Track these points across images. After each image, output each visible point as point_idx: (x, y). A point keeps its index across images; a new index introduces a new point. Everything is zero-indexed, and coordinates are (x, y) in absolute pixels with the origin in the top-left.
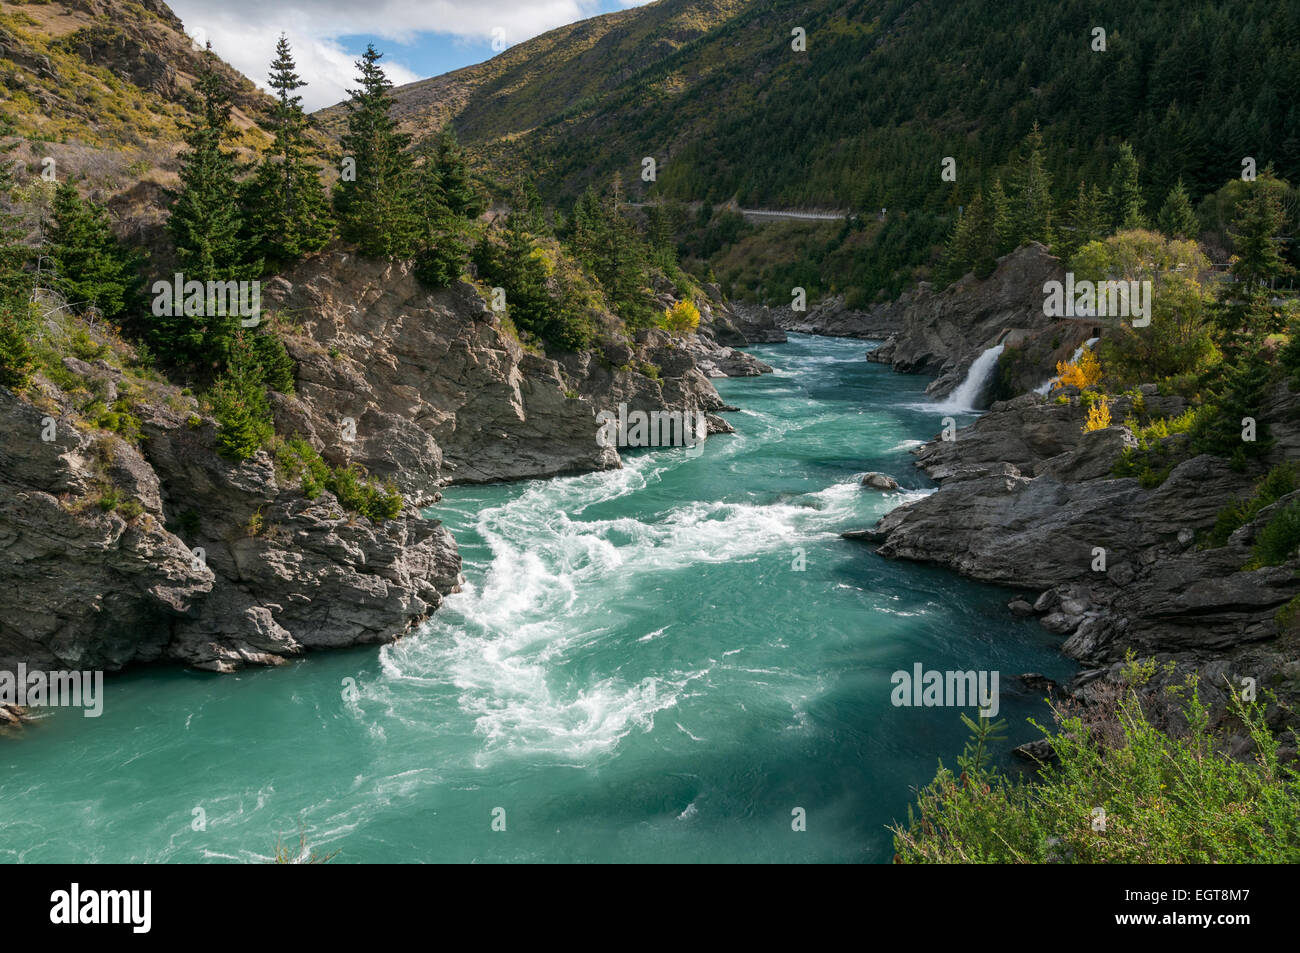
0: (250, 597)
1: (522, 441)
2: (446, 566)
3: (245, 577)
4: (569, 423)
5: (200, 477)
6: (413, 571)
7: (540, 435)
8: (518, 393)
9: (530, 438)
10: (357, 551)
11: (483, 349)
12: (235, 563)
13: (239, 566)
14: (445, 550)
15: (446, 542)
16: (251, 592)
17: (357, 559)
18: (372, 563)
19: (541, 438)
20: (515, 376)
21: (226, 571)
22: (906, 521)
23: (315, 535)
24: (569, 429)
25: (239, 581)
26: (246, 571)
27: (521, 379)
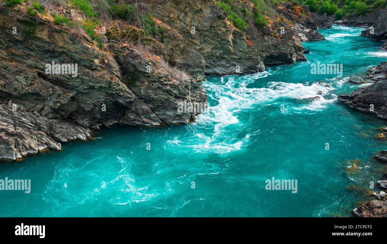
0: (145, 103)
1: (232, 59)
2: (203, 98)
3: (143, 97)
4: (248, 54)
5: (131, 67)
6: (193, 99)
7: (238, 58)
8: (231, 43)
9: (234, 58)
10: (175, 92)
11: (221, 28)
12: (141, 93)
13: (142, 94)
14: (203, 93)
15: (203, 90)
16: (145, 102)
17: (175, 94)
18: (180, 96)
19: (239, 59)
20: (231, 37)
21: (138, 95)
22: (363, 92)
23: (163, 86)
24: (248, 56)
25: (142, 98)
26: (144, 95)
27: (233, 39)
